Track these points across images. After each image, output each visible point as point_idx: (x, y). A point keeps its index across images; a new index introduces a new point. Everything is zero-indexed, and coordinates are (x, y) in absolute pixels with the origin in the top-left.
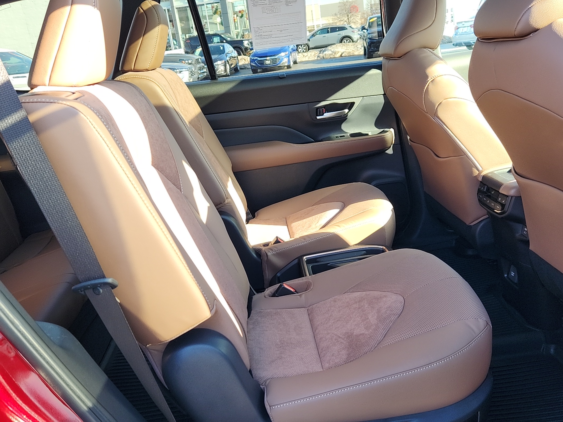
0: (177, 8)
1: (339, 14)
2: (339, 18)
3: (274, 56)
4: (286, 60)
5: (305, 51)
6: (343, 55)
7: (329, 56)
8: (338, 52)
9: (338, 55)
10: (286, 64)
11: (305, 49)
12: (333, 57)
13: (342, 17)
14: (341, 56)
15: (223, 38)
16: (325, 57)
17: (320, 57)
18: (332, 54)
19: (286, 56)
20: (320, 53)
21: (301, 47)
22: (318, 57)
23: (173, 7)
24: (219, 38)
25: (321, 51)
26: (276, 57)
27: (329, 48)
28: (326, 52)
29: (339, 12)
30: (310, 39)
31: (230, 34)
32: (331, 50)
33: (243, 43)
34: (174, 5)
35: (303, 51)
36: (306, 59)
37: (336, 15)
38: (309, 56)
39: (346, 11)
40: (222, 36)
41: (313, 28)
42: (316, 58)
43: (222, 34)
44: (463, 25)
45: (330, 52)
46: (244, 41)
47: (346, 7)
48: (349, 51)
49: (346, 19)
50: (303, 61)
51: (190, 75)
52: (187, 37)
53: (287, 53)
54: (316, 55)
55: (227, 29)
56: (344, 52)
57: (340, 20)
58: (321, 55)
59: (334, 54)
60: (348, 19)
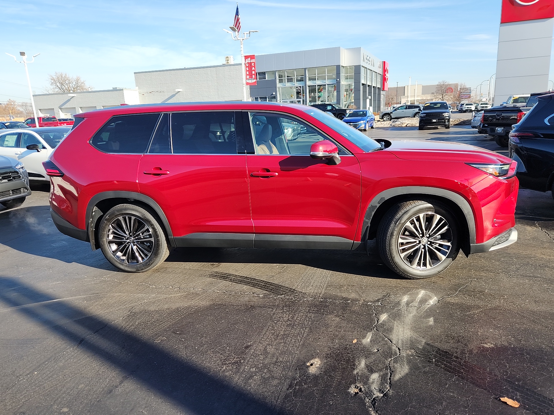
0: (308, 86)
1: (436, 93)
2: (435, 96)
3: (356, 122)
4: (363, 126)
5: (388, 120)
6: (407, 126)
7: (398, 125)
8: (405, 123)
9: (404, 125)
10: (363, 129)
11: (388, 118)
12: (401, 126)
13: (438, 95)
14: (406, 126)
15: (333, 107)
16: (395, 125)
17: (392, 125)
18: (400, 124)
19: (364, 123)
20: (393, 123)
21: (386, 117)
22: (391, 125)
23: (306, 85)
24: (331, 107)
25: (394, 121)
26: (357, 123)
27: (399, 120)
28: (397, 123)
29: (436, 92)
30: (393, 112)
31: (340, 105)
32: (400, 121)
33: (346, 111)
34: (307, 84)
35: (387, 120)
36: (382, 126)
37: (433, 93)
38: (385, 124)
39: (442, 91)
40: (334, 105)
41: (414, 101)
42: (389, 126)
43: (334, 104)
44: (478, 115)
45: (399, 123)
46: (347, 110)
47: (442, 89)
48: (412, 123)
49: (441, 97)
50: (380, 127)
51: (292, 131)
52: (312, 105)
53: (365, 121)
54: (390, 123)
55: (338, 102)
56: (409, 124)
57: (436, 97)
58: (393, 124)
59: (401, 124)
60: (443, 97)
